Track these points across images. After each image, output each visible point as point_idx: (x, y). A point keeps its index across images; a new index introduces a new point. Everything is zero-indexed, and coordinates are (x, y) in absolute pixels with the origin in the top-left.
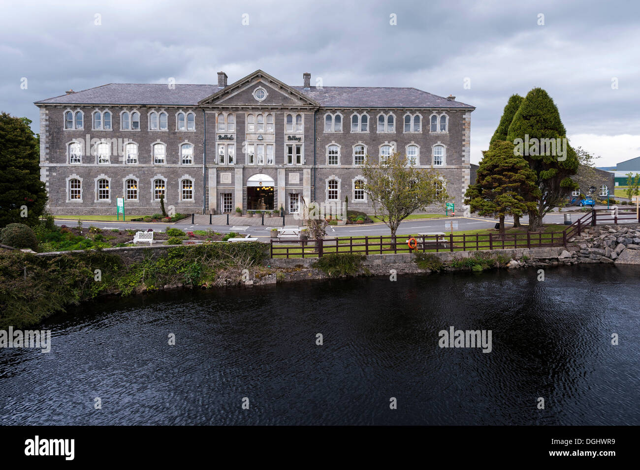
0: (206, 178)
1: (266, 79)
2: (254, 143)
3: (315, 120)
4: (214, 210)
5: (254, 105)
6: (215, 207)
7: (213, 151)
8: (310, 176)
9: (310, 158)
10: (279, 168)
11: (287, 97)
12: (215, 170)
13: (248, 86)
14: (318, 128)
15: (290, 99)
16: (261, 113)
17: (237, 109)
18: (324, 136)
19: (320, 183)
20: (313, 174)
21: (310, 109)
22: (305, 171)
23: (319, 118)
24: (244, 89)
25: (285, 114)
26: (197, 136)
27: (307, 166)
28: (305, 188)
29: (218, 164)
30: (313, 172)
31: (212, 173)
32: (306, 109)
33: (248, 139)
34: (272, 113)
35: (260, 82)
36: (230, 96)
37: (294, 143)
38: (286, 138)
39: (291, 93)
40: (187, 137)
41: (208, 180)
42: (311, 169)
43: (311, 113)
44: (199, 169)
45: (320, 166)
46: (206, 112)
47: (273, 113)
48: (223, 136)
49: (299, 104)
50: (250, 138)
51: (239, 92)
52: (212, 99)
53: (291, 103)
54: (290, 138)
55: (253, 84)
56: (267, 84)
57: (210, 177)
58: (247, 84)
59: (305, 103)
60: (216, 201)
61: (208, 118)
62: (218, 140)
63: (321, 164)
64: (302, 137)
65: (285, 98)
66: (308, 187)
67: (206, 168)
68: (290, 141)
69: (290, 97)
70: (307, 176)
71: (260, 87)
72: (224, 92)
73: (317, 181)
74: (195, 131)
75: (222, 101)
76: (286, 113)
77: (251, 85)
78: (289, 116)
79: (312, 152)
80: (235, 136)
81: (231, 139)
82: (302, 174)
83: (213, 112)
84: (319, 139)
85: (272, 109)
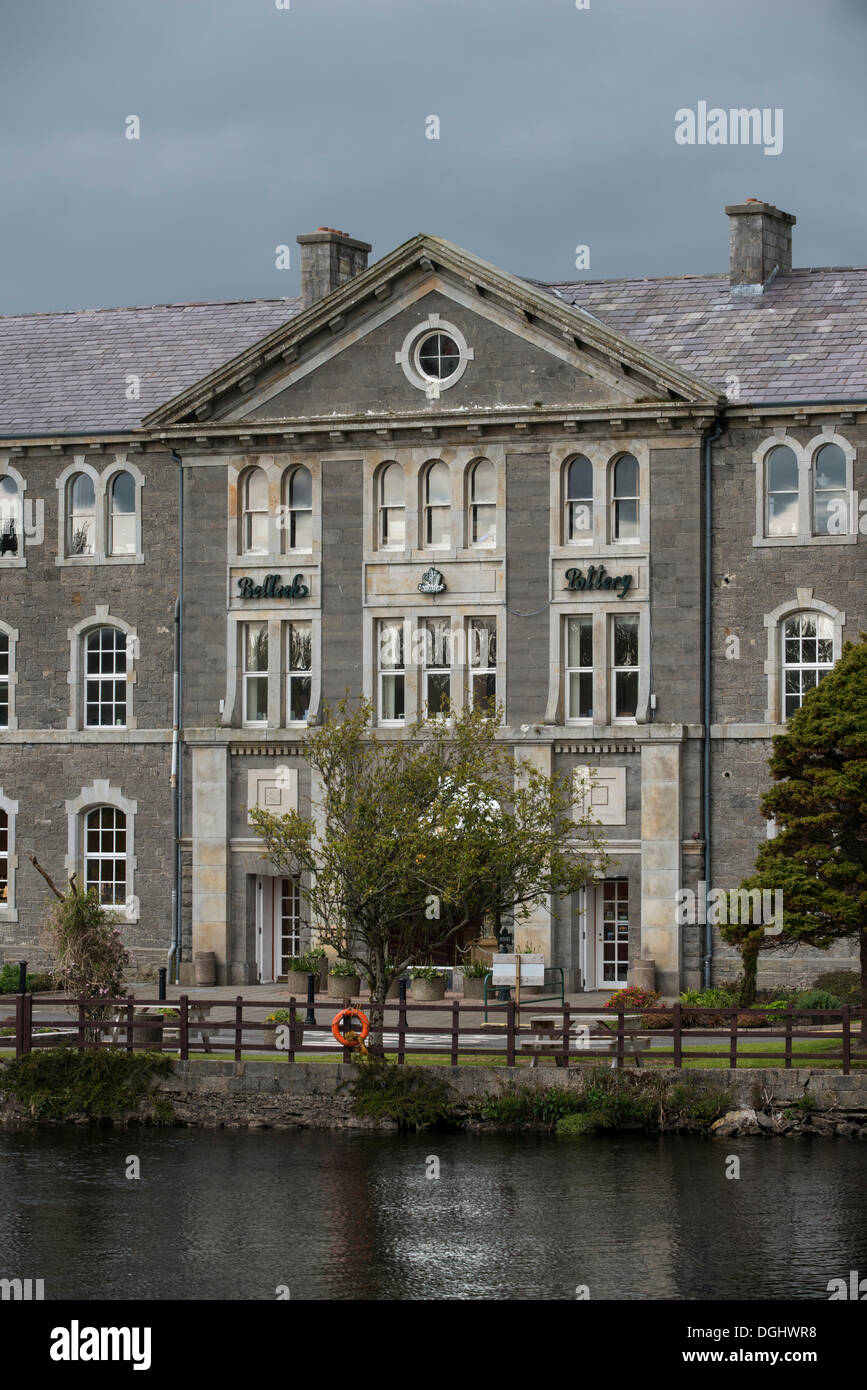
0: (182, 800)
1: (458, 281)
2: (406, 612)
3: (708, 478)
4: (212, 960)
5: (402, 413)
6: (219, 944)
7: (215, 661)
8: (675, 784)
9: (680, 686)
10: (520, 743)
11: (562, 367)
12: (220, 756)
13: (379, 321)
14: (723, 520)
15: (579, 372)
16: (436, 453)
17: (321, 441)
18: (760, 564)
19: (740, 823)
20: (695, 772)
21: (674, 420)
22: (649, 754)
23: (730, 467)
24: (360, 334)
25: (553, 456)
26: (147, 586)
27: (657, 732)
28: (651, 851)
29: (236, 724)
30: (694, 762)
31: (209, 769)
32: (653, 421)
33: (374, 589)
34: (488, 452)
35: (434, 293)
36: (295, 376)
37: (597, 606)
38: (560, 580)
39: (580, 344)
40: (104, 593)
41: (189, 809)
42: (685, 743)
43: (681, 443)
44: (158, 750)
45: (738, 730)
46: (188, 461)
47: (496, 452)
48: (259, 579)
49: (623, 394)
50: (386, 588)
51: (336, 349)
52: (210, 395)
53: (584, 396)
54: (578, 583)
55: (402, 305)
56: (469, 302)
57: (201, 794)
58: (371, 309)
59: (648, 392)
60: (223, 918)
61: (193, 491)
62: (237, 603)
63: (741, 716)
64: (640, 570)
65: (557, 369)
66: (666, 843)
67: (185, 750)
68: (581, 597)
69: (577, 364)
70: (662, 785)
71: (434, 321)
72: (262, 357)
73: (718, 811)
74: (140, 559)
75: (256, 402)
76: (558, 450)
77: (391, 312)
78: (576, 466)
79: (689, 651)
80: (313, 581)
81: (296, 592)
82: (634, 775)
83: (217, 461)
84: (729, 580)
85: (486, 429)
